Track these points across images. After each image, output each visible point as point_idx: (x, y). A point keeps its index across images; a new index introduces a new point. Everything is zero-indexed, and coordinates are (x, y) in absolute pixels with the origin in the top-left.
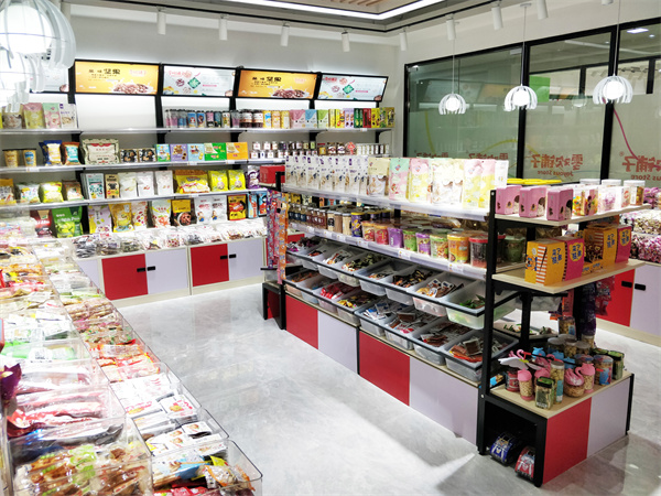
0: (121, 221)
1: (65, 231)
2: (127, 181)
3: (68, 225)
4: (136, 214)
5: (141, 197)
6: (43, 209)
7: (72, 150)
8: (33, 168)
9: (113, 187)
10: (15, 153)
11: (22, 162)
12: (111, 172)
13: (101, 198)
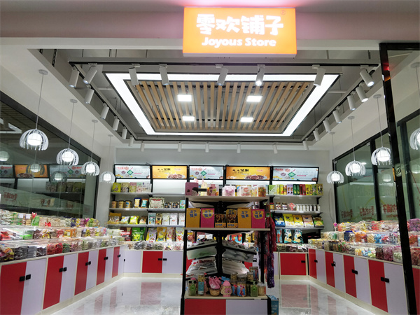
0: (161, 236)
1: (135, 238)
2: (166, 217)
3: (137, 236)
4: (168, 233)
5: (171, 225)
6: (129, 227)
7: (144, 202)
8: (128, 209)
9: (159, 219)
10: (122, 202)
11: (124, 206)
12: (159, 212)
13: (153, 225)
